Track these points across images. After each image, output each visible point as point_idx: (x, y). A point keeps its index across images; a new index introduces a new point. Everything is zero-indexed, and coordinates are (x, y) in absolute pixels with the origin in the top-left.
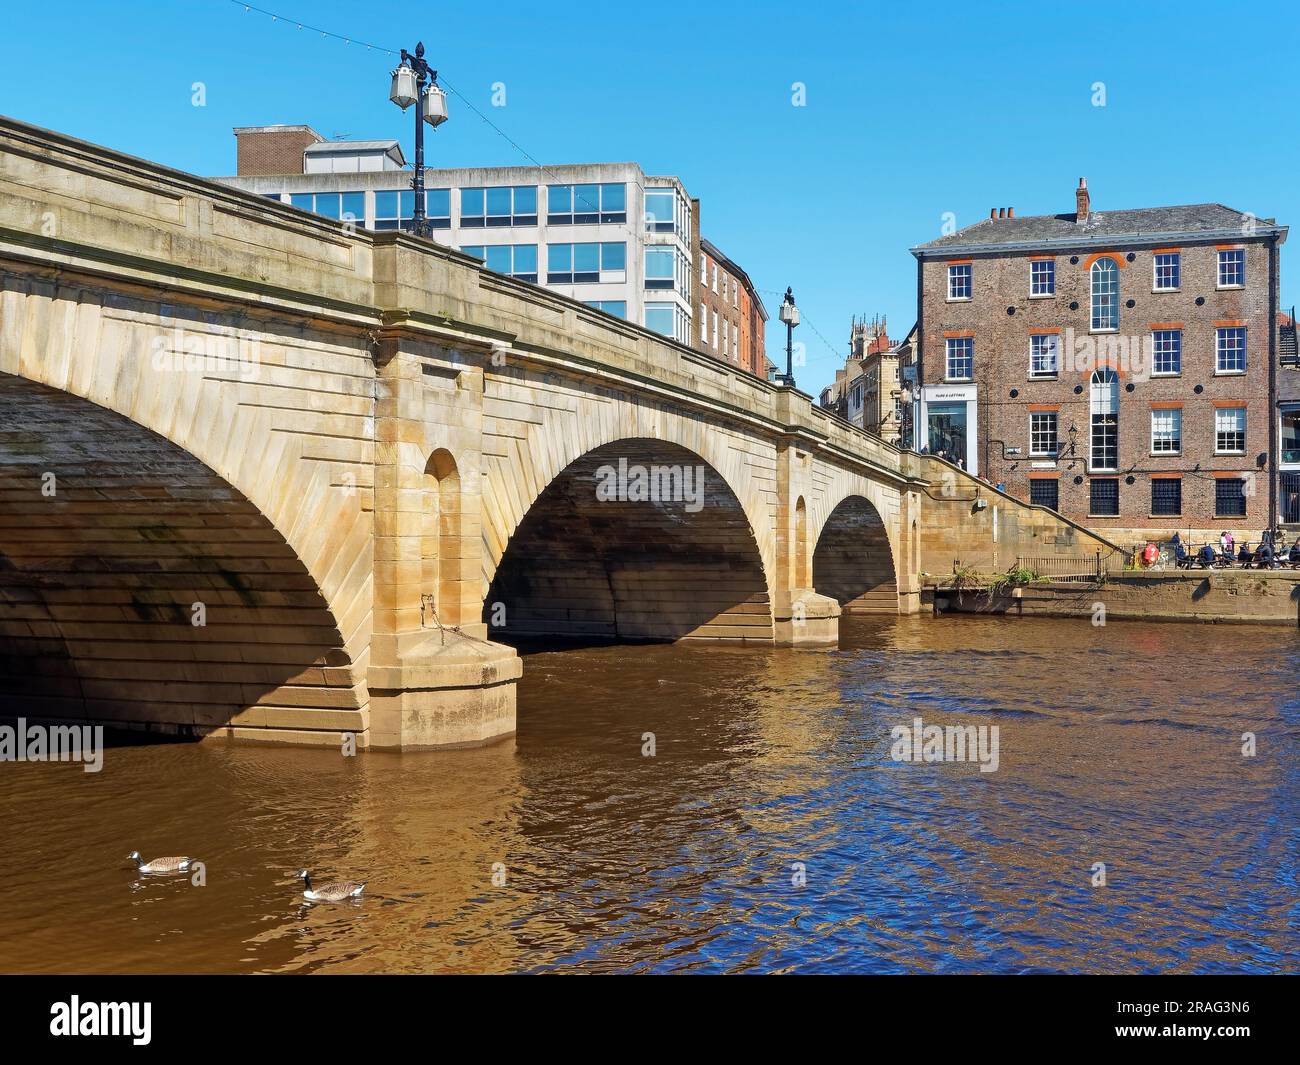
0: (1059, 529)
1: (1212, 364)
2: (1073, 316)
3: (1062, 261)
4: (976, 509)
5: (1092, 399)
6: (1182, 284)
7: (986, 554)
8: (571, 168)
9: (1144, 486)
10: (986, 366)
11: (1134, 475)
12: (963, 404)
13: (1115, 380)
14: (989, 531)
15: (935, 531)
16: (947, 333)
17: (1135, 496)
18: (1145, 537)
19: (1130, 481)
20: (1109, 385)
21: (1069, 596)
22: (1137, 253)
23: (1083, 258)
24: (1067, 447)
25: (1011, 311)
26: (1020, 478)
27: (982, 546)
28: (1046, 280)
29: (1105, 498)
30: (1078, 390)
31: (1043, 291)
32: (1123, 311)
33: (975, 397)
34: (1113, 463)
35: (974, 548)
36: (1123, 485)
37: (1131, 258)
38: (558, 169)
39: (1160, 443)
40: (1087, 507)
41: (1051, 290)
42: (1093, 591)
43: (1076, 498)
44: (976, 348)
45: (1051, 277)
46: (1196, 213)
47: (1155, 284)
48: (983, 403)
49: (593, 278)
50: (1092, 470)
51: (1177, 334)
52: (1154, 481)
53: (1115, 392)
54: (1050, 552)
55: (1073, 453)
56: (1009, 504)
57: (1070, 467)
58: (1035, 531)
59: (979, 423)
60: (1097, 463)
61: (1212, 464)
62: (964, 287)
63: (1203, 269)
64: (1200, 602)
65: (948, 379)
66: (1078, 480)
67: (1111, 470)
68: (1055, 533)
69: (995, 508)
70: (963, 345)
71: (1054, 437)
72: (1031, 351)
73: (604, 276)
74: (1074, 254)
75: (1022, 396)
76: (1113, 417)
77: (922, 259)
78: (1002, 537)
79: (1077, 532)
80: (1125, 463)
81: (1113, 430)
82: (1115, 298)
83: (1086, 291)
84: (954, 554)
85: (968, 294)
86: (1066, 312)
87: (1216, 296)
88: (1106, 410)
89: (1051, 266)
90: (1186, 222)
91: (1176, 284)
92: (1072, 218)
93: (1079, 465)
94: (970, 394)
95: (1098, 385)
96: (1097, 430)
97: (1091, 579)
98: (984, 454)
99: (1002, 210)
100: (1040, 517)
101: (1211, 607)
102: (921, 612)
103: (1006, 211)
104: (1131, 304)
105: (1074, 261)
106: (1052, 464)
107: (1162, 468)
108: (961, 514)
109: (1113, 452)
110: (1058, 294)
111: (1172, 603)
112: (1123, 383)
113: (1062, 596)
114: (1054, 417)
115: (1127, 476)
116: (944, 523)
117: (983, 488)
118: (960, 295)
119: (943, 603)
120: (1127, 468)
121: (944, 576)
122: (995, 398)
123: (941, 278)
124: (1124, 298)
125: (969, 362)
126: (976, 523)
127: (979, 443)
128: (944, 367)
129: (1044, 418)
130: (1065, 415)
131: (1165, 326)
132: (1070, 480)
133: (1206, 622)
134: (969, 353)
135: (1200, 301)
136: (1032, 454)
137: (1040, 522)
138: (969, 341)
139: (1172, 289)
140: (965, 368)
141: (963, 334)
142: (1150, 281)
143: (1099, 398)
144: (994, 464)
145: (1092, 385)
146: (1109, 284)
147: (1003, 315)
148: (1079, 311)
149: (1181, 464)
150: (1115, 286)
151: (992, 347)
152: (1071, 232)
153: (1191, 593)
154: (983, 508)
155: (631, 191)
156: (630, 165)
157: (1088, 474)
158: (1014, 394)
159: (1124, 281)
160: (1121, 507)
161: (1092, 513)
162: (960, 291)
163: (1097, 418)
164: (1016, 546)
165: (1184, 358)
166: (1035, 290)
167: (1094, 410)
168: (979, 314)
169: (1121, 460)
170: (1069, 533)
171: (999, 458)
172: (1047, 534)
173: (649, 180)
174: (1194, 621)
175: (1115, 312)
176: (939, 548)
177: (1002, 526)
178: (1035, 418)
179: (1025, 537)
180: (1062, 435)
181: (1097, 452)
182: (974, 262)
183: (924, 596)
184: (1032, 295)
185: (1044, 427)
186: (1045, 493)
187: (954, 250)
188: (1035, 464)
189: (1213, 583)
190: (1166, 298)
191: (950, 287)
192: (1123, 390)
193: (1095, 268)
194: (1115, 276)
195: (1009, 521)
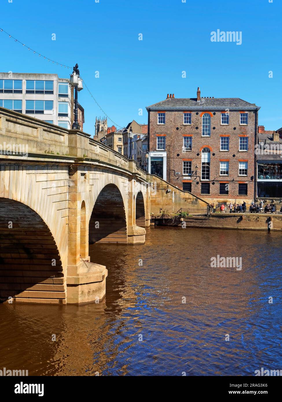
0: (193, 199)
1: (238, 148)
2: (197, 131)
3: (193, 114)
4: (167, 192)
5: (202, 157)
6: (229, 123)
7: (170, 207)
8: (35, 75)
9: (217, 185)
10: (170, 146)
11: (214, 182)
12: (162, 158)
13: (209, 152)
14: (171, 199)
15: (154, 199)
16: (157, 135)
17: (214, 188)
18: (217, 201)
19: (213, 184)
20: (207, 153)
21: (198, 221)
22: (216, 113)
23: (200, 113)
24: (194, 172)
25: (177, 129)
26: (180, 182)
27: (169, 204)
28: (188, 120)
29: (206, 189)
30: (198, 155)
31: (187, 123)
32: (212, 130)
33: (166, 156)
34: (208, 178)
35: (166, 205)
36: (211, 185)
37: (214, 114)
38: (30, 74)
39: (222, 172)
40: (200, 191)
41: (190, 123)
42: (206, 219)
43: (197, 189)
44: (166, 140)
45: (190, 118)
46: (233, 101)
47: (221, 122)
48: (168, 158)
49: (42, 112)
50: (202, 180)
51: (228, 138)
52: (221, 184)
53: (209, 156)
54: (190, 206)
55: (196, 174)
56: (178, 191)
57: (195, 179)
58: (186, 199)
59: (167, 164)
60: (203, 178)
61: (238, 179)
62: (162, 120)
63: (236, 119)
64: (239, 223)
65: (157, 149)
66: (198, 183)
67: (208, 180)
68: (192, 200)
69: (173, 192)
70: (162, 138)
71: (190, 169)
72: (183, 141)
73: (45, 112)
74: (197, 111)
75: (181, 156)
76: (208, 163)
77: (149, 110)
78: (176, 201)
79: (199, 200)
80: (212, 178)
81: (208, 168)
82: (209, 126)
83: (201, 123)
84: (161, 207)
85: (164, 122)
86: (195, 130)
87: (239, 127)
88: (206, 161)
89: (190, 115)
90: (230, 104)
91: (227, 123)
92: (196, 100)
93: (198, 178)
94: (164, 155)
95: (204, 153)
96: (203, 167)
98: (168, 174)
99: (171, 95)
100: (187, 195)
101: (242, 225)
102: (151, 226)
103: (172, 95)
104: (214, 128)
105: (197, 114)
106: (189, 178)
107: (223, 180)
108: (163, 194)
109: (208, 174)
110: (192, 124)
111: (230, 224)
112: (211, 153)
113: (196, 221)
114: (190, 163)
115: (212, 182)
116: (157, 197)
117: (169, 185)
118: (161, 123)
119: (157, 222)
120: (213, 179)
121: (158, 214)
122: (172, 156)
123: (155, 117)
124: (212, 126)
125: (164, 144)
126: (167, 197)
127: (167, 170)
128: (156, 145)
129: (187, 163)
130: (194, 162)
131: (224, 136)
132: (195, 183)
133: (241, 229)
134: (164, 141)
135: (235, 129)
136: (184, 174)
137: (187, 197)
138: (164, 138)
139: (226, 124)
140: (163, 146)
141: (162, 135)
142: (220, 121)
143: (204, 157)
144: (172, 177)
145: (202, 153)
146: (207, 121)
147: (175, 130)
148: (199, 130)
149: (228, 179)
150: (209, 123)
151: (171, 140)
152: (196, 104)
153: (237, 221)
154: (170, 192)
155: (55, 83)
156: (55, 75)
157: (201, 181)
158: (178, 155)
159: (212, 121)
160: (210, 192)
161: (201, 193)
162: (161, 121)
163: (203, 163)
164: (180, 204)
165: (230, 146)
166: (185, 122)
167: (203, 161)
168: (167, 129)
169: (211, 177)
170: (196, 200)
171: (173, 175)
172: (189, 200)
173: (60, 79)
174: (237, 229)
175: (209, 130)
176: (156, 205)
177: (176, 197)
178: (185, 163)
179: (182, 201)
180: (193, 169)
181: (203, 174)
182: (166, 112)
183: (152, 220)
184: (184, 124)
185: (187, 166)
186: (187, 187)
187: (160, 108)
188: (184, 178)
189: (244, 218)
190: (225, 127)
191: (158, 120)
192: (211, 155)
193: (203, 116)
194: (209, 119)
195: (178, 196)
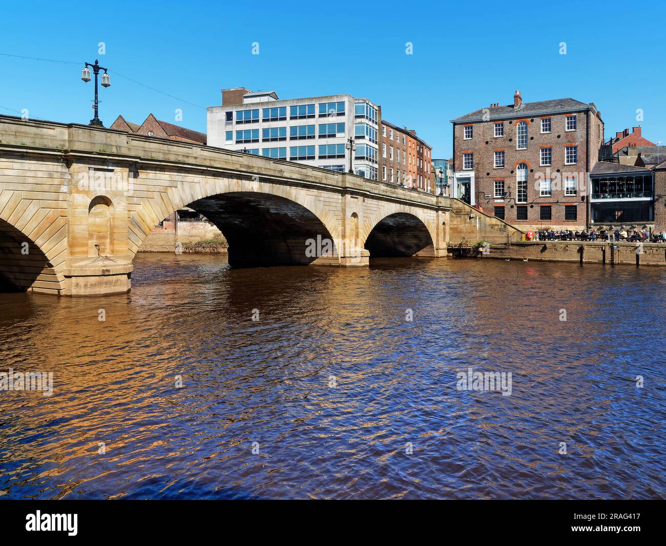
0: (501, 225)
1: (564, 161)
2: (510, 144)
3: (506, 123)
4: (470, 218)
5: (517, 175)
6: (552, 130)
7: (473, 235)
8: (326, 97)
9: (537, 209)
10: (478, 164)
11: (533, 204)
12: (469, 179)
13: (526, 168)
14: (475, 226)
15: (456, 226)
16: (464, 152)
17: (534, 213)
18: (537, 228)
19: (532, 207)
20: (524, 170)
21: (498, 251)
22: (535, 119)
23: (514, 122)
24: (508, 194)
25: (487, 143)
26: (490, 206)
27: (473, 232)
28: (501, 131)
29: (522, 214)
30: (512, 172)
31: (499, 135)
32: (529, 141)
33: (474, 176)
34: (526, 200)
35: (470, 233)
36: (529, 209)
37: (532, 121)
38: (322, 98)
40: (516, 217)
41: (502, 134)
42: (506, 249)
43: (511, 214)
44: (474, 157)
45: (502, 129)
46: (561, 102)
47: (542, 130)
48: (477, 178)
49: (334, 136)
50: (517, 202)
51: (550, 150)
52: (541, 207)
53: (526, 172)
54: (498, 234)
55: (510, 196)
56: (482, 216)
57: (509, 202)
58: (492, 226)
59: (475, 185)
60: (520, 200)
61: (563, 200)
62: (470, 134)
63: (561, 124)
64: (543, 253)
65: (464, 169)
66: (512, 207)
67: (525, 203)
68: (500, 227)
69: (478, 217)
70: (470, 156)
71: (503, 190)
72: (495, 158)
73: (338, 135)
74: (511, 120)
75: (491, 174)
76: (525, 182)
77: (455, 124)
78: (480, 228)
79: (508, 227)
80: (530, 200)
81: (526, 187)
82: (526, 137)
83: (515, 134)
84: (463, 235)
85: (472, 137)
86: (508, 143)
87: (565, 134)
88: (523, 180)
89: (502, 125)
90: (555, 106)
91: (550, 130)
92: (512, 106)
93: (512, 201)
94: (472, 174)
95: (520, 170)
96: (520, 187)
97: (505, 244)
98: (477, 197)
99: (495, 104)
100: (494, 221)
101: (547, 256)
102: (448, 256)
103: (497, 104)
104: (532, 138)
105: (511, 123)
106: (502, 201)
107: (543, 202)
108: (465, 220)
109: (526, 196)
110: (505, 135)
111: (533, 254)
112: (529, 169)
113: (495, 250)
114: (503, 183)
115: (530, 205)
116: (459, 223)
117: (473, 210)
118: (469, 137)
119: (457, 253)
120: (531, 202)
121: (456, 243)
122: (481, 176)
123: (462, 132)
124: (530, 136)
125: (472, 163)
126: (470, 223)
127: (475, 193)
128: (462, 165)
129: (500, 183)
130: (507, 182)
131: (545, 146)
132: (509, 207)
133: (546, 261)
134: (472, 159)
135: (559, 137)
136: (495, 197)
137: (494, 223)
138: (472, 155)
139: (548, 132)
140: (471, 165)
141: (470, 152)
142: (540, 129)
143: (520, 175)
144: (481, 201)
145: (517, 170)
146: (524, 131)
147: (484, 144)
148: (513, 142)
149: (551, 200)
150: (526, 132)
151: (480, 156)
152: (511, 111)
153: (540, 250)
154: (473, 217)
155: (347, 105)
156: (346, 95)
157: (516, 204)
158: (488, 174)
159: (530, 130)
160: (528, 217)
161: (517, 219)
162: (469, 135)
163: (520, 183)
164: (485, 232)
165: (552, 159)
166: (496, 135)
167: (518, 179)
168: (475, 144)
169: (528, 199)
170: (505, 227)
171: (483, 198)
172: (497, 227)
173: (356, 100)
174: (541, 261)
175: (526, 141)
176: (458, 232)
177: (480, 224)
178: (496, 183)
179: (488, 229)
180: (506, 190)
181: (519, 196)
182: (473, 125)
183: (449, 250)
184: (495, 136)
185: (500, 187)
186: (500, 212)
187: (466, 120)
188: (496, 201)
189: (547, 246)
190: (546, 136)
191: (465, 134)
192: (529, 172)
193: (519, 125)
194: (526, 128)
195: (483, 222)
